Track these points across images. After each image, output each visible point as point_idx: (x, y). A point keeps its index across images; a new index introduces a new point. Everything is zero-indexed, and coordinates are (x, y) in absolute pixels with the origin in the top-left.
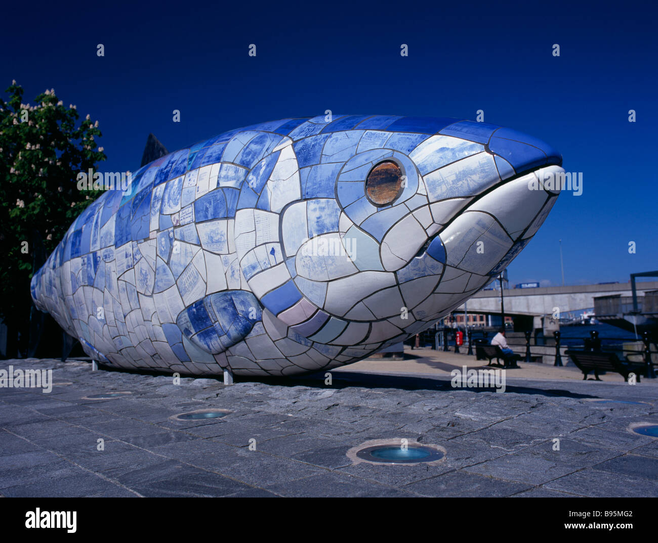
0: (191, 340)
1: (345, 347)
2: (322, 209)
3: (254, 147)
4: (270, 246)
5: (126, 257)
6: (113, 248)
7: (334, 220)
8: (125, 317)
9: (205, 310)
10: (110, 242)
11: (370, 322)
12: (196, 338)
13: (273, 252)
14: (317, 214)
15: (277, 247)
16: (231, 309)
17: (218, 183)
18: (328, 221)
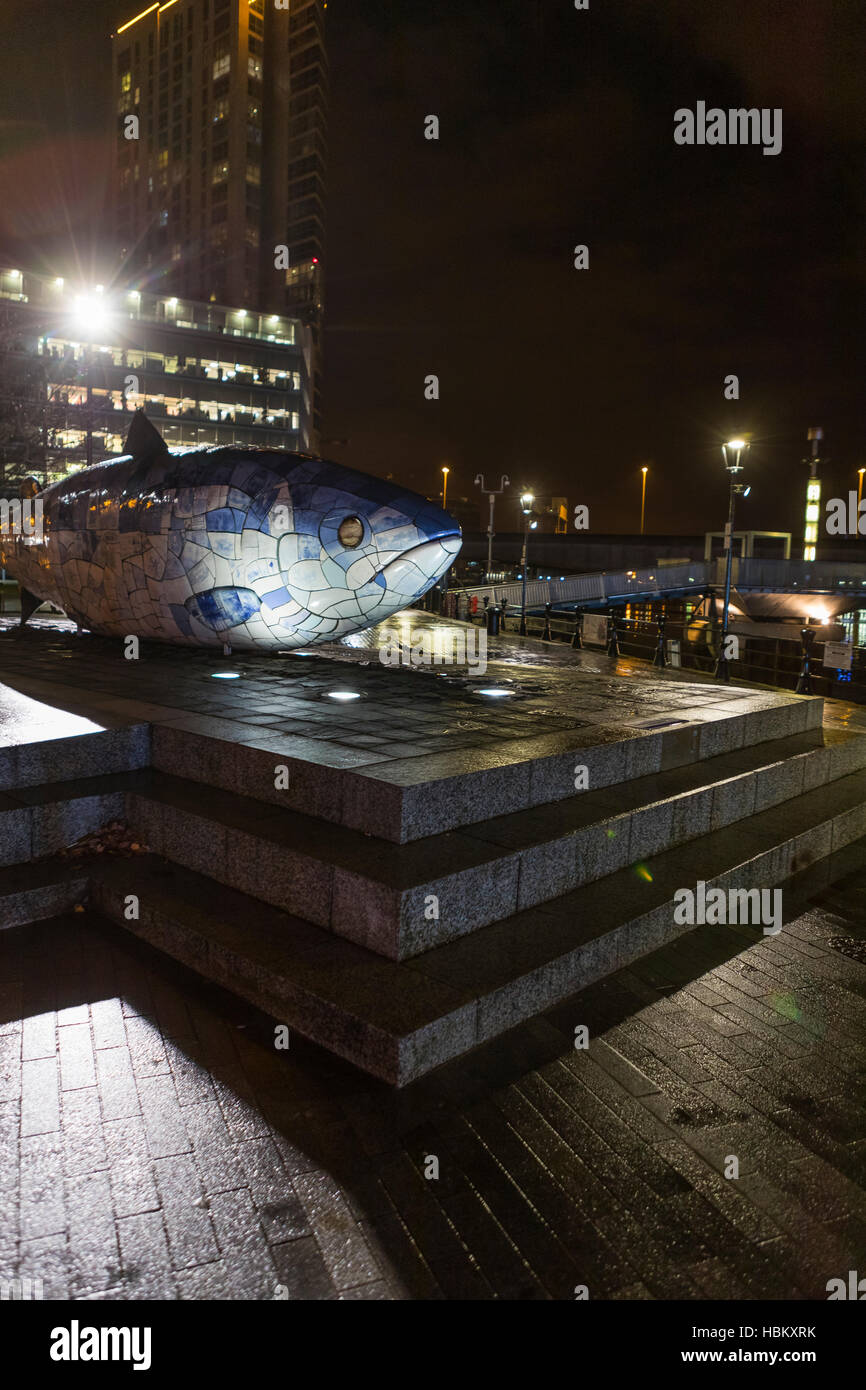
0: (199, 619)
1: (320, 634)
2: (309, 542)
3: (258, 480)
4: (270, 561)
5: (134, 543)
6: (117, 532)
7: (317, 552)
8: (129, 594)
9: (213, 599)
10: (114, 526)
11: (338, 619)
12: (203, 619)
13: (271, 564)
14: (306, 544)
15: (275, 563)
16: (235, 600)
17: (227, 503)
18: (313, 552)
